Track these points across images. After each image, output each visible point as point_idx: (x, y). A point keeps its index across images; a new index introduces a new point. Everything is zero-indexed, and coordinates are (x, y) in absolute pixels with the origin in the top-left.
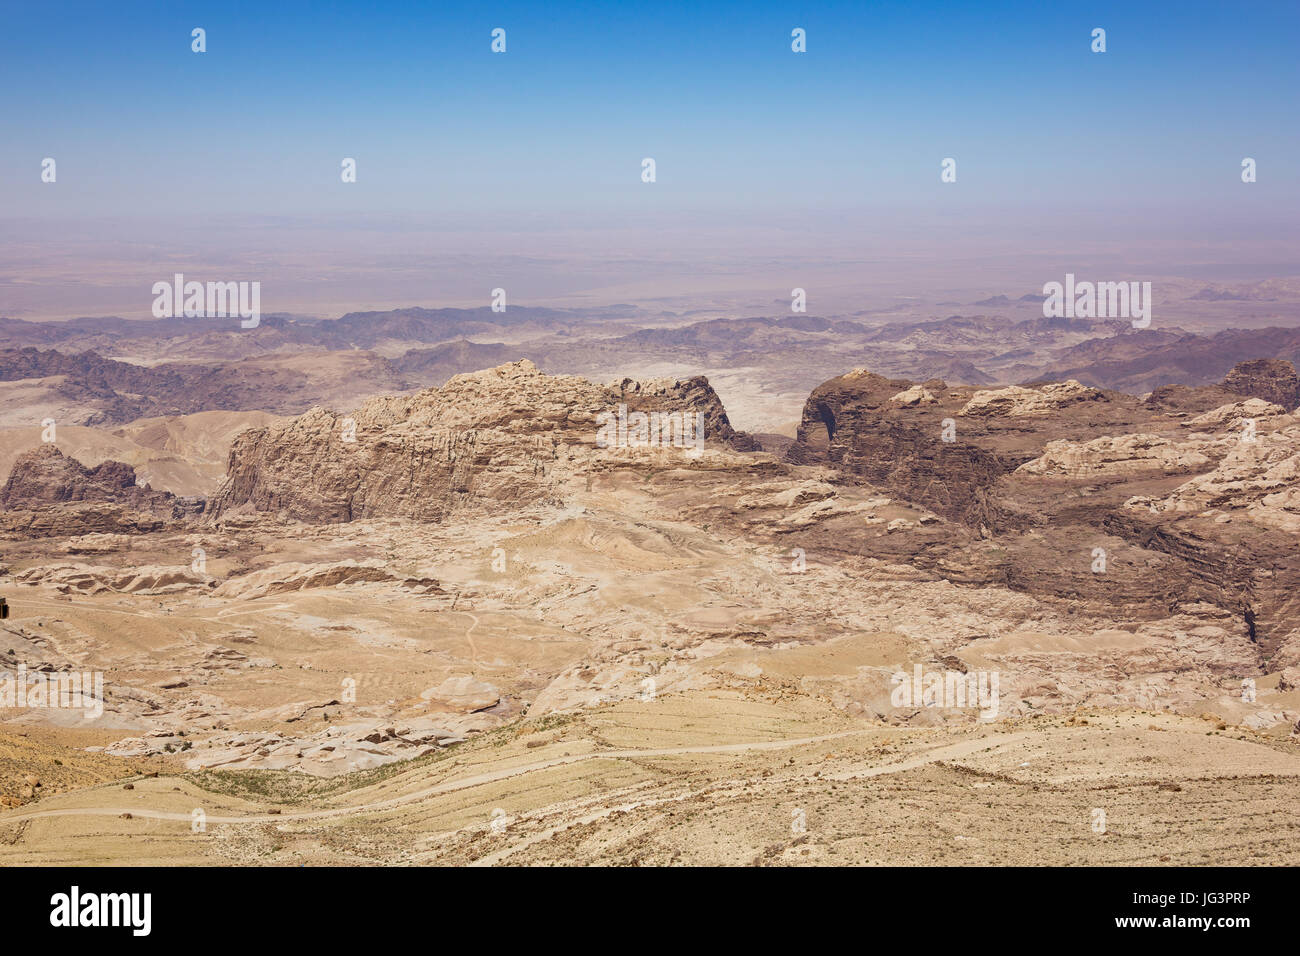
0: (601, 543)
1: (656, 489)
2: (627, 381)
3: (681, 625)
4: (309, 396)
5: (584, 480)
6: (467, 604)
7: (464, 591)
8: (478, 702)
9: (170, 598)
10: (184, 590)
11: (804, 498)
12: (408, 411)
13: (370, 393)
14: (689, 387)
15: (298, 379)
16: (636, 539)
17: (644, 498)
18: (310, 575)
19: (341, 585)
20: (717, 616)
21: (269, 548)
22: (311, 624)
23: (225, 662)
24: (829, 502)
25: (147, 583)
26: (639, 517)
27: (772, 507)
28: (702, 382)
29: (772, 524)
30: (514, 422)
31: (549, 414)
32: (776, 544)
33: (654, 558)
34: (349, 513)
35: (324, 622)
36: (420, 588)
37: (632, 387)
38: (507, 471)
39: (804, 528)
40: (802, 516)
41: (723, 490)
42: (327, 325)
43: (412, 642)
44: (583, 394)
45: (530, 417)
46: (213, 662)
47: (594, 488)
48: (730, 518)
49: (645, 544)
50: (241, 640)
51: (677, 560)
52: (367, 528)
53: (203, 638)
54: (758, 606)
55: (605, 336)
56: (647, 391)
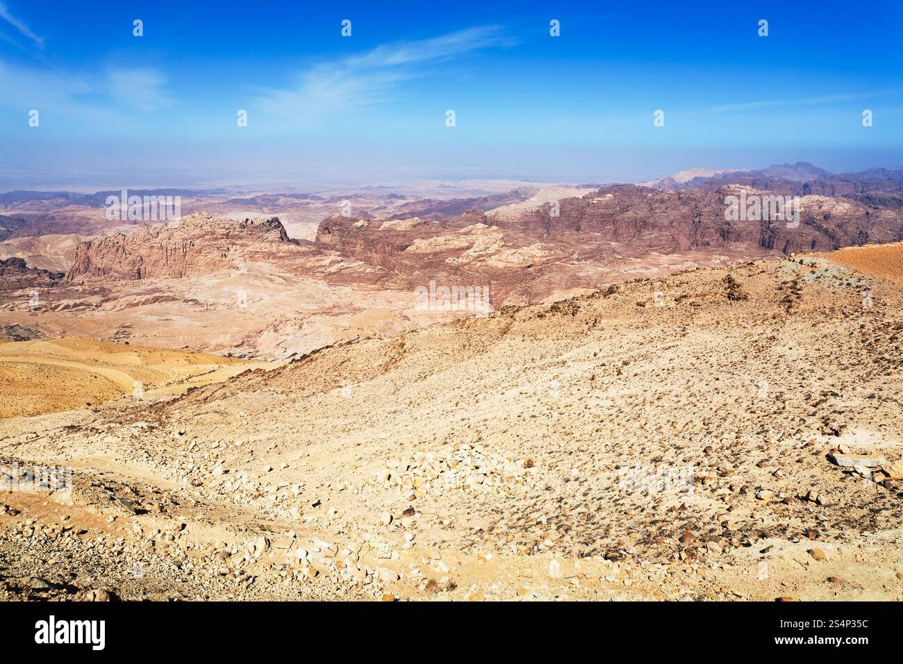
0: (257, 282)
1: (273, 261)
2: (247, 220)
3: (300, 311)
4: (92, 227)
5: (243, 258)
6: (212, 308)
7: (209, 303)
8: (235, 344)
9: (79, 312)
10: (84, 309)
11: (333, 263)
12: (158, 233)
13: (120, 226)
14: (272, 221)
15: (85, 220)
16: (271, 280)
17: (269, 265)
18: (143, 300)
19: (156, 303)
20: (313, 307)
21: (114, 290)
22: (154, 319)
23: (122, 336)
24: (342, 264)
25: (67, 307)
26: (270, 272)
27: (322, 266)
28: (276, 220)
29: (323, 272)
30: (207, 237)
31: (221, 233)
32: (325, 280)
33: (281, 287)
34: (139, 275)
35: (158, 318)
36: (191, 303)
37: (249, 222)
38: (210, 256)
39: (334, 273)
40: (333, 269)
41: (300, 261)
42: (89, 197)
43: (198, 324)
44: (232, 225)
45: (214, 235)
46: (117, 336)
47: (248, 261)
48: (306, 271)
49: (276, 282)
50: (126, 327)
51: (289, 288)
52: (154, 281)
53: (110, 327)
54: (325, 302)
55: (216, 202)
56: (256, 223)
